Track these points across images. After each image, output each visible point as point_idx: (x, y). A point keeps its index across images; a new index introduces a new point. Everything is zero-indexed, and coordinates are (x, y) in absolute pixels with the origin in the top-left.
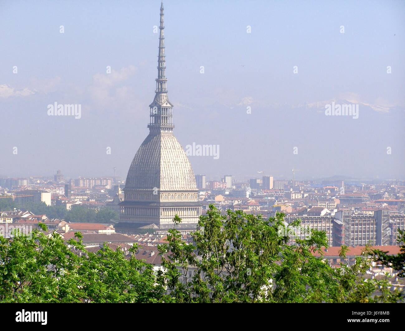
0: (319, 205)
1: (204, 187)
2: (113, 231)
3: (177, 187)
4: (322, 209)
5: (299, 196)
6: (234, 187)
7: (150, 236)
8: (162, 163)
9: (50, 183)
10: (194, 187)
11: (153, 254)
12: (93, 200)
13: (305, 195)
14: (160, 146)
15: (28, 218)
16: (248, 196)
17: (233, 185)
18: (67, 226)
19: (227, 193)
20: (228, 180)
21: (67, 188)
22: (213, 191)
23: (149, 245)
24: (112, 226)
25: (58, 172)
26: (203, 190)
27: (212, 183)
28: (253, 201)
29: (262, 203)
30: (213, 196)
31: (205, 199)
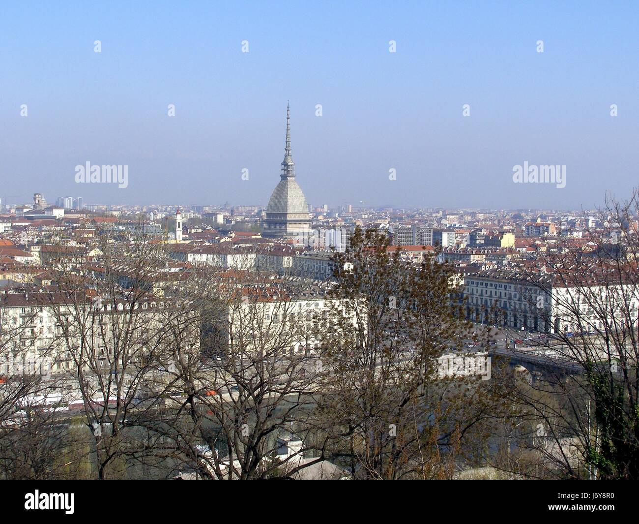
0: (379, 221)
1: (311, 211)
2: (260, 237)
3: (297, 211)
4: (381, 224)
5: (366, 216)
6: (329, 211)
7: (282, 239)
8: (288, 197)
9: (222, 209)
10: (307, 211)
11: (284, 250)
12: (248, 219)
13: (370, 216)
14: (288, 187)
15: (210, 229)
16: (337, 217)
17: (328, 210)
18: (233, 234)
19: (325, 214)
20: (326, 206)
21: (232, 211)
22: (317, 213)
23: (282, 245)
24: (259, 234)
25: (226, 202)
26: (311, 213)
27: (316, 209)
28: (340, 219)
29: (346, 220)
30: (316, 216)
31: (313, 218)
